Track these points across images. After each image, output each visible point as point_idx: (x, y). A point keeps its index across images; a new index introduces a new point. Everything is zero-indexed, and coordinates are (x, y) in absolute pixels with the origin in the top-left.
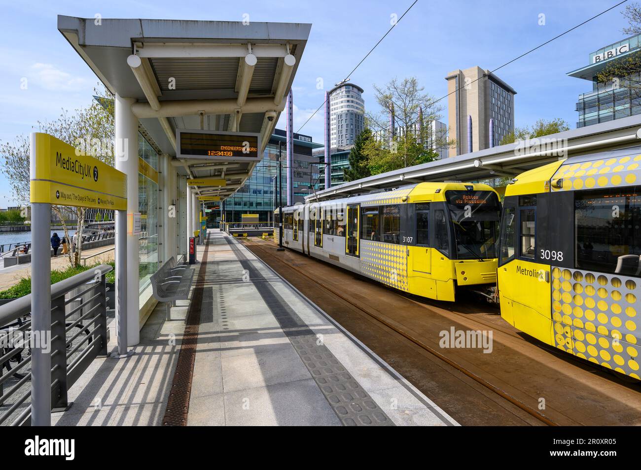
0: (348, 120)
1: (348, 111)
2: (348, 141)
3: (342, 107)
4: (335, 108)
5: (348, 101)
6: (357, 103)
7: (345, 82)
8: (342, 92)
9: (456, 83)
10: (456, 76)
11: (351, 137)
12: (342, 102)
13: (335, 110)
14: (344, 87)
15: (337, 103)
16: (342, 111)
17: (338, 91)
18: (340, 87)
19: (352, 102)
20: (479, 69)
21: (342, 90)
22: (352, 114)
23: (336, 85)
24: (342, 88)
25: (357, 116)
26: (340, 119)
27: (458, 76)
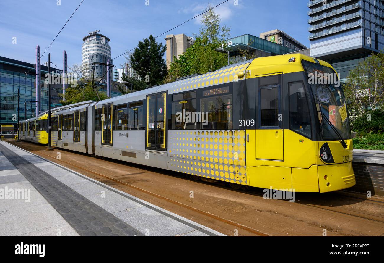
0: (98, 60)
1: (98, 53)
2: (98, 75)
3: (94, 50)
4: (88, 50)
5: (98, 46)
6: (105, 48)
7: (96, 32)
8: (94, 39)
9: (171, 43)
10: (171, 38)
11: (100, 72)
12: (93, 47)
13: (88, 51)
14: (96, 36)
15: (90, 46)
16: (94, 53)
17: (91, 38)
18: (92, 36)
19: (101, 47)
20: (184, 35)
21: (94, 38)
22: (101, 56)
23: (90, 34)
24: (94, 36)
25: (105, 58)
26: (92, 59)
27: (172, 38)
